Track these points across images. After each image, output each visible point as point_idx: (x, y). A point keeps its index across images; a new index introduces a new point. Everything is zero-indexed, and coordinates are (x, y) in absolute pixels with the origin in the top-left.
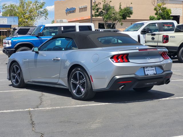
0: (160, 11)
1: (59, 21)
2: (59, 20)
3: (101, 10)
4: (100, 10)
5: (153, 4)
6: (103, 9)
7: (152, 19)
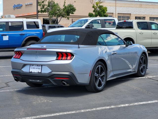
0: (97, 8)
1: (7, 17)
2: (7, 15)
3: (47, 7)
4: (45, 7)
5: (92, 2)
6: (49, 6)
7: (91, 15)
